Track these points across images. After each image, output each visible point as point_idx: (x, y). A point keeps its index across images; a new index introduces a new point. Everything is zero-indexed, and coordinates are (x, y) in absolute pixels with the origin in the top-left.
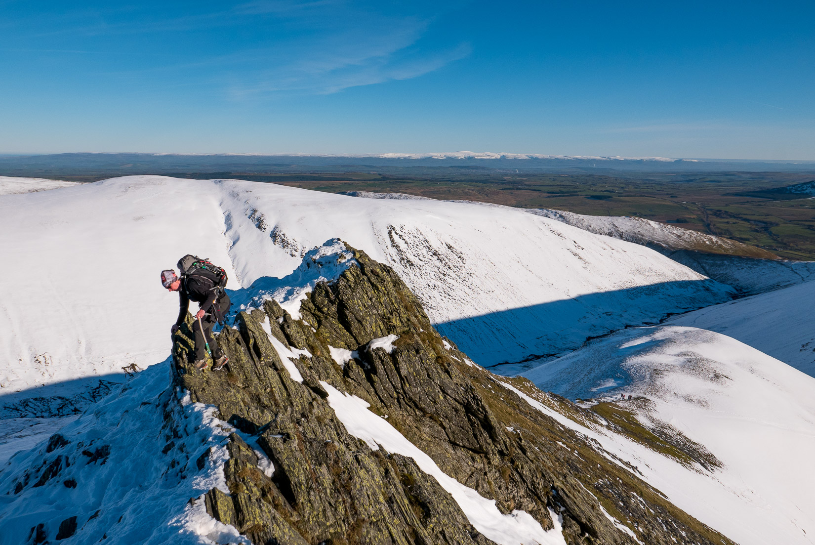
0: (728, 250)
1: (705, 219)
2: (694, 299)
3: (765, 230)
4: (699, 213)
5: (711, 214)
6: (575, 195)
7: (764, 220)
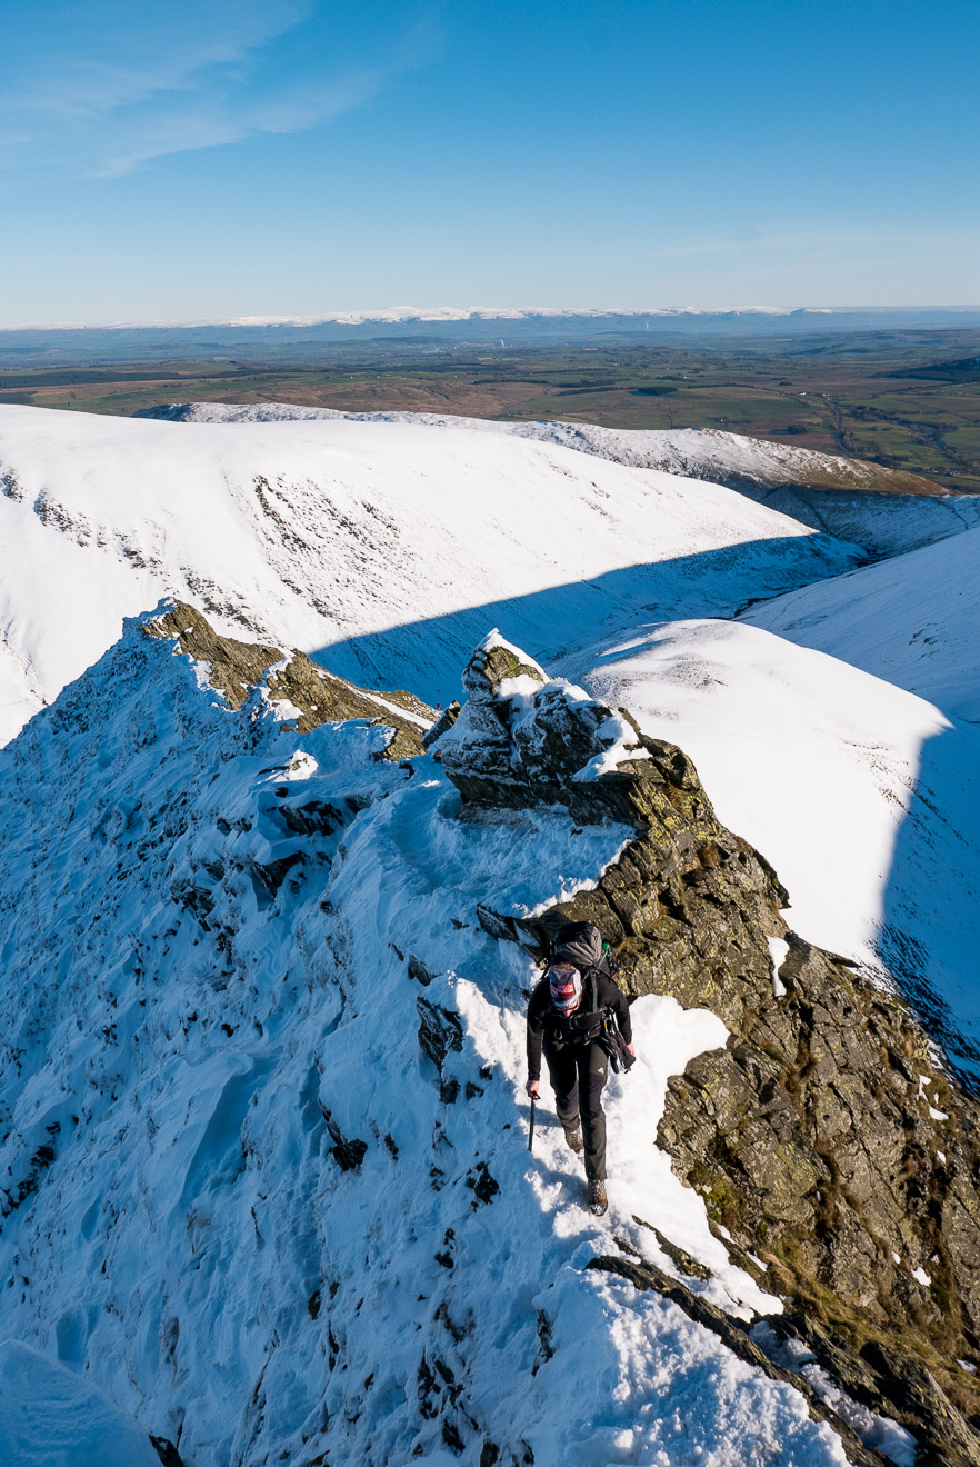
0: (862, 481)
1: (836, 426)
2: (795, 571)
3: (935, 440)
4: (827, 413)
5: (846, 415)
6: (610, 389)
7: (934, 421)
